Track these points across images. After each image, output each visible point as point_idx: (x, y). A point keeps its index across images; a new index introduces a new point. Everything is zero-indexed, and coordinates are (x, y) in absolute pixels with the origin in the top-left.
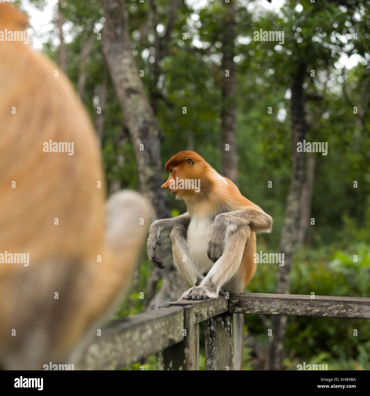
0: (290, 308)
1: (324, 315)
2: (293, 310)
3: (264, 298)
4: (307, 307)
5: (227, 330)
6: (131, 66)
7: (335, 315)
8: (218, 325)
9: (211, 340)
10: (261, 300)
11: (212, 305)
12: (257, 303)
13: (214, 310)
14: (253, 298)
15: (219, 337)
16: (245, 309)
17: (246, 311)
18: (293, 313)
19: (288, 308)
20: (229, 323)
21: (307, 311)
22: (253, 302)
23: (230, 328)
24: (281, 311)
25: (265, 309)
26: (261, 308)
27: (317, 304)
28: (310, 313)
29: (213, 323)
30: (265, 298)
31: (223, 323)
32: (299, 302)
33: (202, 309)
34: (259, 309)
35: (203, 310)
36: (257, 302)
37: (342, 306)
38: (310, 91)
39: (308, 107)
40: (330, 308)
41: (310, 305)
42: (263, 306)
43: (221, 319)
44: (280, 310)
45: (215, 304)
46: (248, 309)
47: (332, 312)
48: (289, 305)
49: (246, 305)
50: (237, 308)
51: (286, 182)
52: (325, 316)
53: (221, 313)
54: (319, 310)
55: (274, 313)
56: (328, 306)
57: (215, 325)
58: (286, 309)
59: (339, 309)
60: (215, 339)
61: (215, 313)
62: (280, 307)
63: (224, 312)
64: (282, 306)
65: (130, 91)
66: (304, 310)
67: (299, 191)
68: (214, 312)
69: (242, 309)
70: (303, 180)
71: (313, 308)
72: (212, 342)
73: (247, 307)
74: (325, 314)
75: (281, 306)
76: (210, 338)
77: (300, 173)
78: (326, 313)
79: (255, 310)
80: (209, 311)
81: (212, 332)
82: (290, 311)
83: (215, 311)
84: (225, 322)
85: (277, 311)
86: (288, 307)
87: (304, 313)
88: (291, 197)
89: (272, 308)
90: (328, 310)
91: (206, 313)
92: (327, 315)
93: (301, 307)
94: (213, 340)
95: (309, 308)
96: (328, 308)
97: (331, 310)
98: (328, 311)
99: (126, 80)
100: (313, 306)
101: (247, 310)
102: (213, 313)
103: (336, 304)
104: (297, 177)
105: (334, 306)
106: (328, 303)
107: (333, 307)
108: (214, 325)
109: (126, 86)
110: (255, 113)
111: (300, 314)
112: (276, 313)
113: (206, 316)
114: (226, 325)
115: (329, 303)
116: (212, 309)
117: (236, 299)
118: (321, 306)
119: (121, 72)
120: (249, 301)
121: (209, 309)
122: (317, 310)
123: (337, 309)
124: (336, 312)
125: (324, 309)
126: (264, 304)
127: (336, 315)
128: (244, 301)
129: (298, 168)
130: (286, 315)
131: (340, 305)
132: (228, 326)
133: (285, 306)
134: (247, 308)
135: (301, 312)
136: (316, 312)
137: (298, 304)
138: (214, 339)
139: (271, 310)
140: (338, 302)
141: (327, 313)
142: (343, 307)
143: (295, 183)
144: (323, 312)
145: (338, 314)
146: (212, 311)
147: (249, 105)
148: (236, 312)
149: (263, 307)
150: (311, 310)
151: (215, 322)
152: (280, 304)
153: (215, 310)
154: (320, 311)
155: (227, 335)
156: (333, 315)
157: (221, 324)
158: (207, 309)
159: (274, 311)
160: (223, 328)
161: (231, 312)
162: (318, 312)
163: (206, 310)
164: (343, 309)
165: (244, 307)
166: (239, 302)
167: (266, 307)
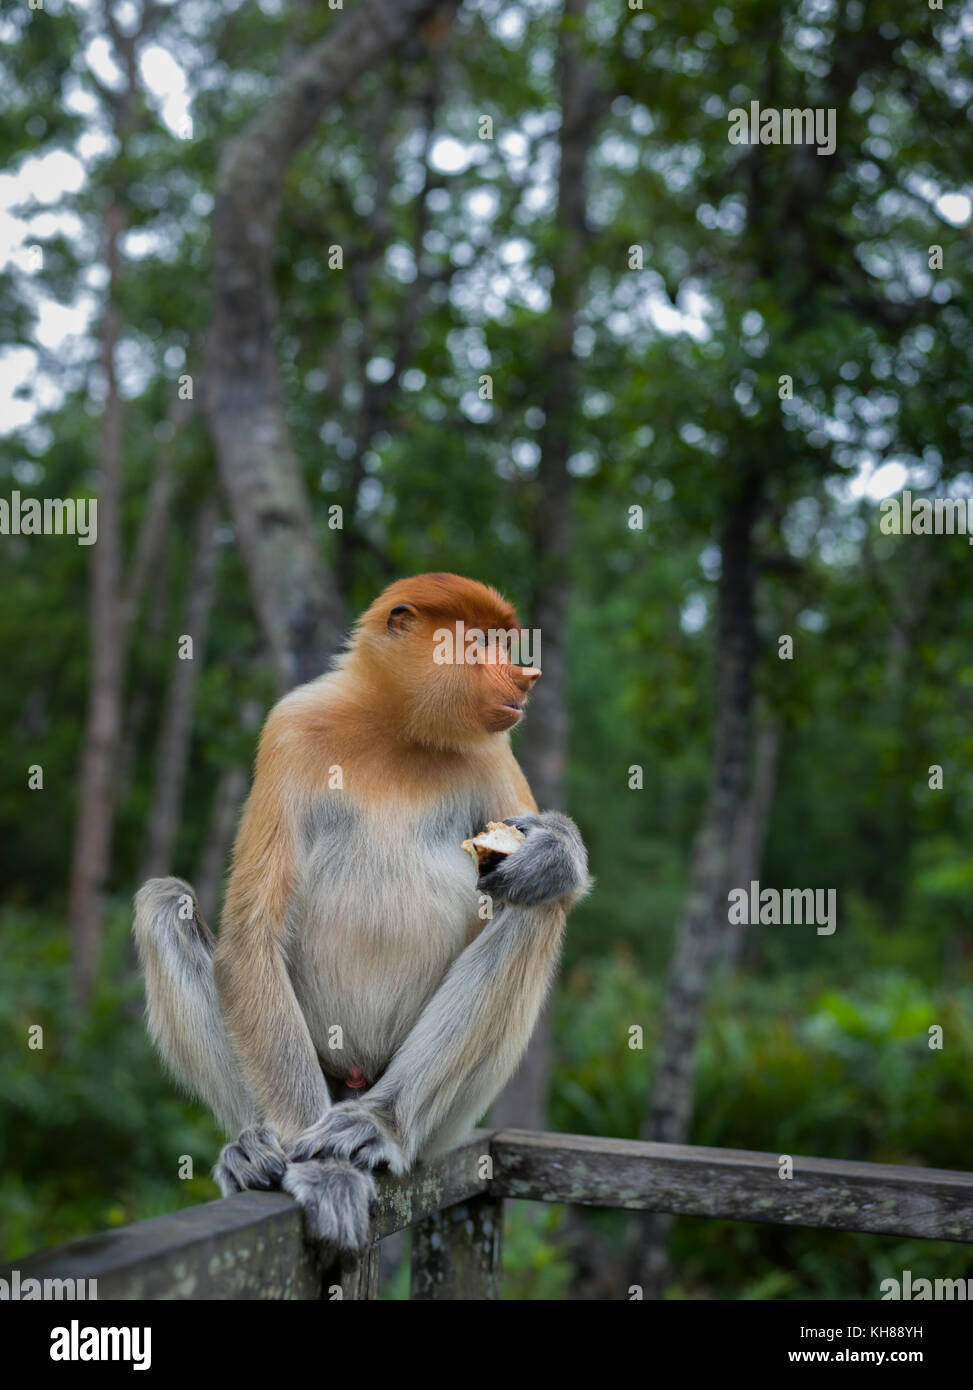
0: (683, 1190)
1: (788, 1218)
2: (692, 1198)
3: (603, 1154)
4: (734, 1189)
5: (483, 1252)
6: (277, 448)
7: (821, 1220)
8: (452, 1231)
9: (430, 1279)
10: (592, 1160)
11: (432, 1177)
12: (580, 1169)
13: (437, 1192)
14: (567, 1153)
15: (454, 1272)
16: (541, 1186)
17: (544, 1192)
18: (690, 1206)
19: (677, 1189)
20: (487, 1228)
21: (735, 1203)
22: (566, 1166)
23: (492, 1242)
24: (654, 1200)
25: (605, 1189)
26: (592, 1185)
27: (767, 1183)
28: (743, 1210)
29: (438, 1226)
30: (607, 1155)
31: (469, 1227)
32: (712, 1172)
33: (395, 1191)
34: (585, 1188)
35: (399, 1195)
36: (578, 1165)
37: (845, 1193)
38: (771, 549)
39: (765, 593)
40: (807, 1198)
41: (745, 1186)
42: (598, 1179)
43: (463, 1213)
44: (650, 1196)
45: (445, 1171)
46: (551, 1185)
47: (814, 1209)
48: (679, 1180)
49: (546, 1174)
50: (515, 1182)
51: (696, 795)
52: (792, 1221)
53: (464, 1197)
54: (775, 1203)
55: (630, 1205)
56: (802, 1190)
57: (446, 1232)
58: (669, 1194)
59: (837, 1200)
60: (445, 1278)
61: (442, 1200)
62: (651, 1186)
63: (473, 1193)
64: (657, 1184)
65: (273, 519)
66: (726, 1198)
67: (729, 821)
68: (438, 1198)
69: (533, 1188)
70: (743, 791)
71: (756, 1194)
72: (431, 1286)
73: (547, 1181)
74: (790, 1214)
75: (653, 1182)
76: (426, 1272)
77: (737, 772)
78: (794, 1212)
79: (570, 1191)
80: (421, 1197)
81: (435, 1254)
82: (681, 1199)
83: (443, 1194)
84: (478, 1224)
85: (642, 1197)
86: (676, 1186)
87: (725, 1209)
88: (708, 838)
89: (625, 1187)
90: (801, 1203)
91: (409, 1203)
92: (798, 1220)
93: (718, 1191)
94: (436, 1279)
95: (741, 1195)
96: (800, 1197)
97: (810, 1205)
98: (799, 1206)
99: (262, 487)
100: (755, 1189)
101: (548, 1191)
102: (435, 1202)
103: (827, 1187)
104: (725, 783)
105: (820, 1193)
106: (800, 1181)
107: (817, 1196)
108: (441, 1231)
109: (261, 502)
110: (621, 607)
111: (712, 1212)
112: (638, 1205)
113: (410, 1214)
114: (479, 1235)
115: (807, 1181)
116: (430, 1187)
117: (513, 1154)
118: (778, 1191)
119: (251, 464)
120: (555, 1162)
121: (421, 1188)
122: (767, 1203)
123: (830, 1201)
124: (826, 1211)
125: (787, 1201)
126: (600, 1175)
127: (825, 1220)
128: (538, 1161)
129: (731, 758)
130: (668, 1210)
131: (841, 1190)
132: (485, 1236)
133: (667, 1184)
134: (547, 1185)
135: (716, 1204)
136: (762, 1208)
137: (706, 1180)
138: (440, 1276)
139: (623, 1195)
140: (834, 1179)
141: (797, 1213)
142: (848, 1197)
143: (720, 800)
144: (785, 1210)
145: (833, 1218)
146: (433, 1194)
147: (608, 584)
148: (512, 1193)
149: (598, 1183)
150: (748, 1202)
151: (446, 1224)
152: (652, 1177)
153: (442, 1189)
154: (775, 1206)
155: (480, 1267)
156: (816, 1219)
157: (464, 1231)
158: (414, 1190)
159: (631, 1199)
160: (469, 1242)
161: (498, 1194)
162: (768, 1209)
163: (409, 1193)
164: (847, 1203)
165: (537, 1179)
166: (522, 1163)
167: (607, 1182)
